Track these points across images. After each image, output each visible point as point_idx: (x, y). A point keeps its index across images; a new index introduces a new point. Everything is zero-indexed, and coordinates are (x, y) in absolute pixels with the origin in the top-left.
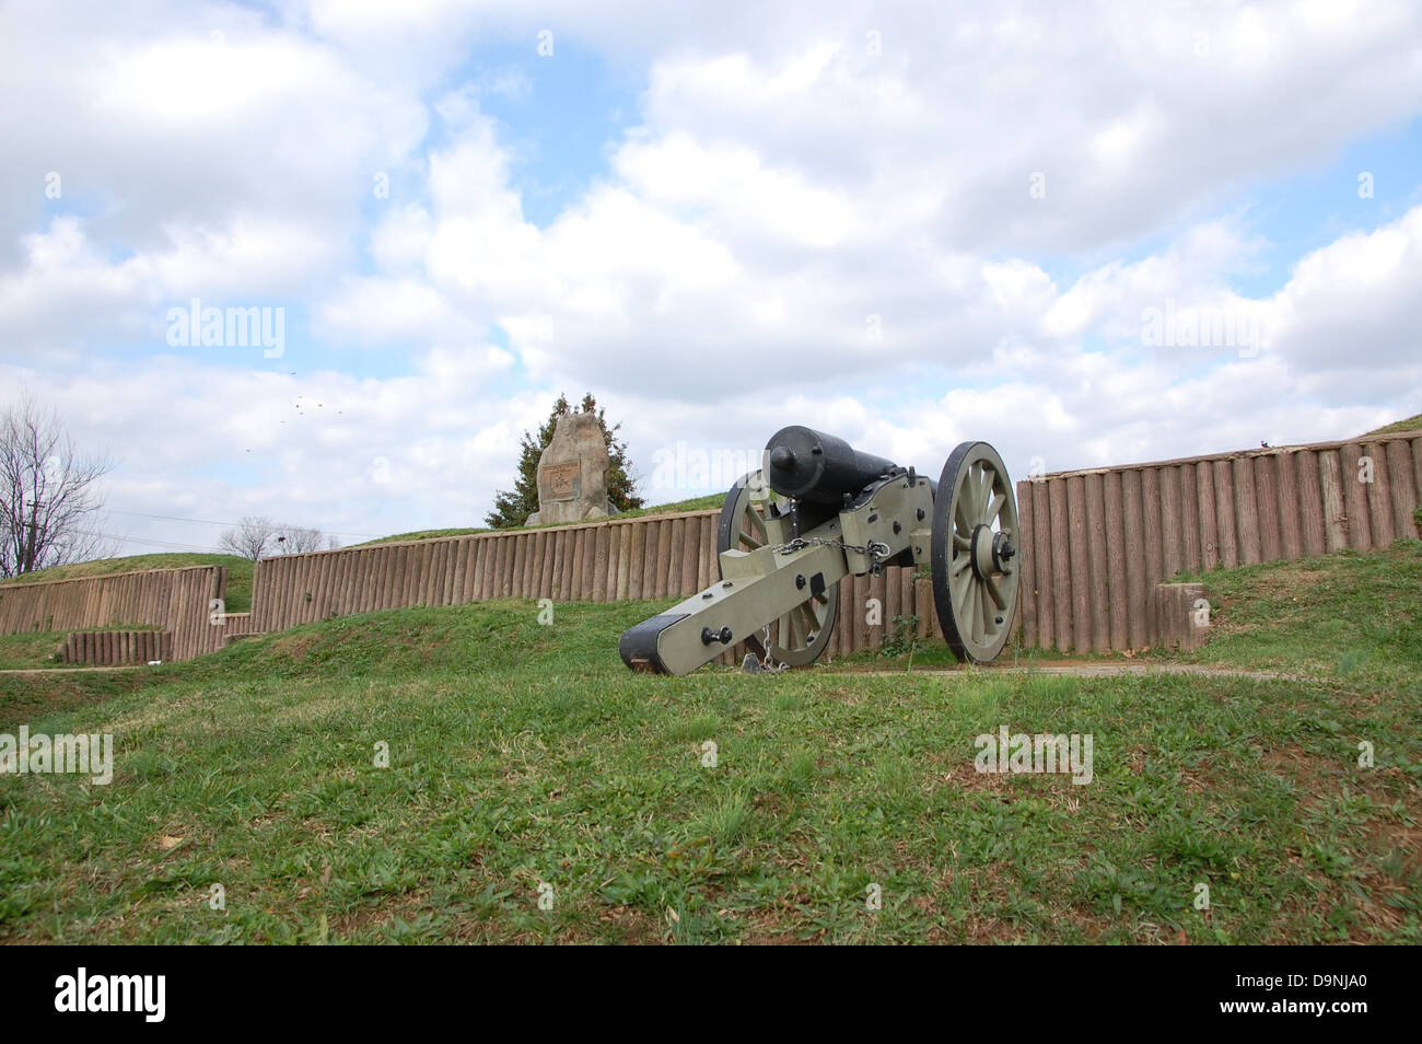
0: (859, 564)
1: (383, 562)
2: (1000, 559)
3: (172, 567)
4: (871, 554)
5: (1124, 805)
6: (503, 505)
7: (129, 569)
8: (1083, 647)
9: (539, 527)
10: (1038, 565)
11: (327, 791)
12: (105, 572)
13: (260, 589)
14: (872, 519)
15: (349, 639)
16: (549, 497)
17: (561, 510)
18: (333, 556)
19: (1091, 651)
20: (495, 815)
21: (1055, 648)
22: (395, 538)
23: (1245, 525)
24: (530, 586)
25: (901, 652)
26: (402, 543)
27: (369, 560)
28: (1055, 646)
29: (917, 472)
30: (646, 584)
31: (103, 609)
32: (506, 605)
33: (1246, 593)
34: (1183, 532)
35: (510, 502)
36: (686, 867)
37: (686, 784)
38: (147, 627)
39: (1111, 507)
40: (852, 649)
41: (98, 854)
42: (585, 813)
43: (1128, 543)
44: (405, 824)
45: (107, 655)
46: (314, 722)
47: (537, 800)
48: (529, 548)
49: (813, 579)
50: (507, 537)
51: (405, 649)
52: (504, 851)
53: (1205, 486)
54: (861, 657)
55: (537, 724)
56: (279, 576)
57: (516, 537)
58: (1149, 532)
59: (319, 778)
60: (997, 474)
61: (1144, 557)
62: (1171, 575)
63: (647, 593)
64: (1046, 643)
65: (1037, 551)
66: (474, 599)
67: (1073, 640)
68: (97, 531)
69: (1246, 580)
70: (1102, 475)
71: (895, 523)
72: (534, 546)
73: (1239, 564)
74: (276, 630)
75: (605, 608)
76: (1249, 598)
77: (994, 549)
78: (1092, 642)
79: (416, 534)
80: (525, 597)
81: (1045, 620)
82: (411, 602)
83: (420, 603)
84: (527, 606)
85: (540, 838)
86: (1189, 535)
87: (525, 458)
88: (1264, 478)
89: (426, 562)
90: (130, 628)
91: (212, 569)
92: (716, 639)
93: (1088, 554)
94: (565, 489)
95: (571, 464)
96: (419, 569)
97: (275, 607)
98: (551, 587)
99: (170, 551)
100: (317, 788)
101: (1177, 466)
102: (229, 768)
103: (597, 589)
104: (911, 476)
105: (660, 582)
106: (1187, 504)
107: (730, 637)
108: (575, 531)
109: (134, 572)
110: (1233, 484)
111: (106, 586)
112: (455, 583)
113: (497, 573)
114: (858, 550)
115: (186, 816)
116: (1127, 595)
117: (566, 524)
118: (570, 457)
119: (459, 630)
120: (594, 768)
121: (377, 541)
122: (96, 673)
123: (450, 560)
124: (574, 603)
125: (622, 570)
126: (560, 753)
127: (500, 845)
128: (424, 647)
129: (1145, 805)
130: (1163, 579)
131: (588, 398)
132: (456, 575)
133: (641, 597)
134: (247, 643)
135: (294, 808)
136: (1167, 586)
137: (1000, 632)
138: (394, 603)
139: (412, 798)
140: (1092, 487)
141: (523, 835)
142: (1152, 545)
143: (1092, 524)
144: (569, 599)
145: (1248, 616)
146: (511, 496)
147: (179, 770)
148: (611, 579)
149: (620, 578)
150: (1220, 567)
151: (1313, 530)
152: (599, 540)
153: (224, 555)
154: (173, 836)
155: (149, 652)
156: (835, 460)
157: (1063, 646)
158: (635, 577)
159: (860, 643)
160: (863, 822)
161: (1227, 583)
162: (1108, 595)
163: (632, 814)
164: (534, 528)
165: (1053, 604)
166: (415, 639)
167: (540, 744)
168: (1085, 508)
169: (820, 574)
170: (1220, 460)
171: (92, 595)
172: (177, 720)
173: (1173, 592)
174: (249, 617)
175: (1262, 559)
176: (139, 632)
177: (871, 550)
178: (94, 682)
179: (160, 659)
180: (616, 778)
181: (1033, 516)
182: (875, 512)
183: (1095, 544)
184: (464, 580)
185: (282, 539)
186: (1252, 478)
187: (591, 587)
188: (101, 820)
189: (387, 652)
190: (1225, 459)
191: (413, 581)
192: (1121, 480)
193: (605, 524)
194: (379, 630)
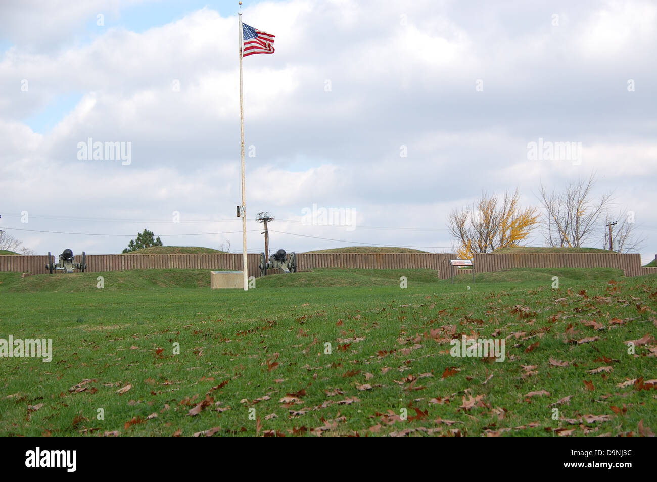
86: (102, 266)
88: (114, 258)
101: (101, 255)
150: (107, 271)
151: (120, 267)
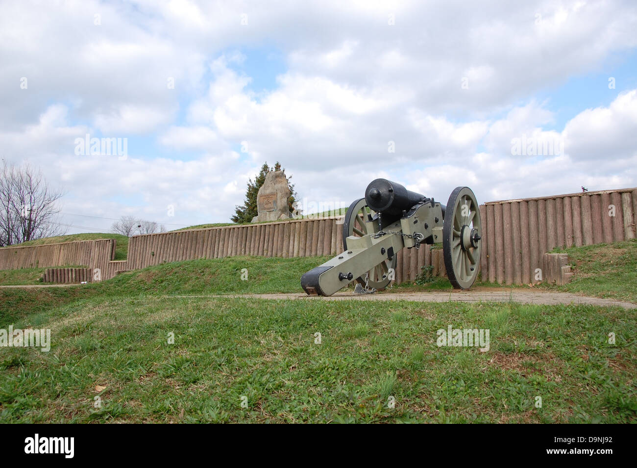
0: (409, 243)
1: (187, 237)
2: (474, 241)
3: (92, 239)
4: (415, 239)
5: (584, 379)
6: (239, 212)
7: (72, 240)
8: (509, 282)
9: (258, 223)
10: (489, 244)
11: (176, 363)
12: (62, 241)
13: (131, 250)
14: (416, 222)
15: (171, 273)
16: (262, 209)
17: (268, 215)
18: (164, 236)
19: (513, 283)
20: (264, 379)
21: (496, 282)
22: (192, 227)
23: (586, 226)
24: (254, 250)
25: (425, 283)
26: (195, 230)
27: (180, 238)
28: (496, 281)
29: (435, 201)
30: (307, 249)
31: (61, 258)
32: (243, 259)
33: (588, 259)
34: (556, 229)
35: (242, 210)
36: (369, 413)
37: (359, 363)
38: (81, 267)
39: (523, 217)
40: (402, 280)
41: (64, 395)
42: (310, 379)
43: (531, 234)
44: (218, 383)
45: (63, 279)
46: (166, 323)
47: (284, 371)
48: (253, 233)
49: (388, 250)
50: (243, 228)
51: (197, 278)
52: (272, 401)
53: (567, 208)
54: (406, 285)
55: (276, 327)
56: (140, 244)
57: (248, 227)
58: (540, 230)
59: (171, 354)
60: (472, 202)
61: (538, 241)
62: (551, 249)
63: (308, 253)
64: (492, 280)
65: (488, 237)
66: (228, 255)
67: (504, 278)
68: (58, 222)
69: (587, 253)
70: (519, 202)
71: (426, 224)
72: (256, 231)
73: (583, 245)
74: (138, 269)
75: (289, 261)
76: (589, 261)
77: (471, 237)
78: (513, 279)
79: (202, 226)
80: (251, 255)
81: (492, 269)
82: (199, 257)
83: (204, 257)
84: (253, 259)
85: (288, 393)
86: (560, 231)
87: (249, 191)
88: (596, 205)
89: (206, 239)
90: (73, 267)
91: (109, 240)
92: (345, 278)
93: (512, 239)
94: (269, 206)
95: (273, 194)
96: (203, 242)
97: (138, 258)
98: (263, 251)
99: (91, 232)
100: (171, 361)
101: (554, 199)
102: (126, 347)
103: (285, 251)
104: (432, 202)
105: (314, 248)
106: (559, 216)
107: (352, 277)
108: (275, 225)
109: (74, 241)
110: (580, 207)
111: (62, 248)
112: (220, 248)
113: (239, 243)
114: (409, 236)
115: (107, 375)
116: (530, 258)
117: (271, 222)
118: (272, 191)
119: (222, 270)
120: (309, 353)
121: (184, 229)
122: (58, 288)
123: (217, 238)
124: (274, 258)
125: (296, 243)
126: (290, 344)
127: (270, 397)
128: (206, 277)
129: (594, 379)
130: (547, 251)
131: (278, 164)
132: (220, 245)
133: (305, 256)
134: (125, 275)
135: (161, 372)
136: (549, 254)
137: (473, 275)
138: (192, 257)
139: (220, 368)
140: (514, 208)
141: (280, 391)
142: (542, 235)
143: (514, 225)
144: (272, 256)
145: (589, 270)
146: (242, 208)
147: (102, 348)
148: (291, 247)
149: (295, 247)
150: (574, 246)
151: (618, 230)
152: (286, 229)
153: (115, 234)
154: (101, 385)
155: (81, 277)
156: (398, 194)
157: (500, 281)
158: (302, 247)
159: (405, 278)
160: (455, 387)
161: (579, 254)
162: (521, 258)
163: (334, 380)
164: (256, 223)
165: (495, 261)
166: (202, 274)
167: (280, 339)
168: (511, 217)
169: (392, 248)
170: (574, 196)
171: (56, 252)
172: (98, 318)
173: (553, 257)
174: (126, 262)
175: (594, 242)
176: (77, 269)
177: (415, 237)
178: (58, 292)
179: (86, 281)
180: (322, 359)
181: (487, 221)
182: (417, 219)
183: (515, 234)
184: (223, 247)
185: (139, 226)
186: (589, 205)
187: (282, 250)
188: (65, 374)
189: (189, 279)
190: (577, 196)
191: (201, 246)
192: (528, 205)
193: (288, 222)
194: (185, 269)
